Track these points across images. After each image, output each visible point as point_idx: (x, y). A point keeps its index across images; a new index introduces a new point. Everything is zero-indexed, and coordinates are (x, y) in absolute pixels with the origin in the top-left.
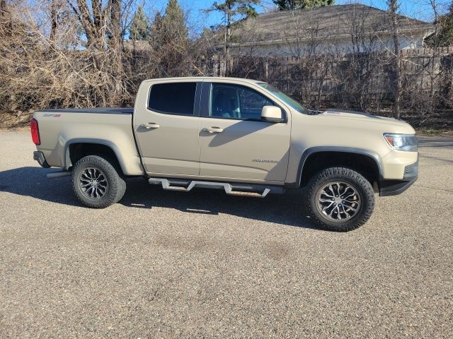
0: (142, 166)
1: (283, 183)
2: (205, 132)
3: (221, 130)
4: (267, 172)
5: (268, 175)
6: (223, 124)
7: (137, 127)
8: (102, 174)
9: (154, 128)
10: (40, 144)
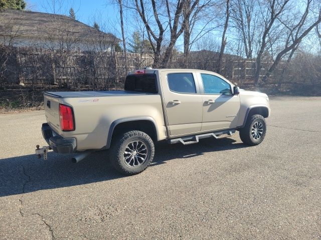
0: (167, 132)
1: (235, 127)
2: (206, 103)
3: (214, 102)
4: (231, 122)
5: (231, 124)
6: (214, 97)
7: (166, 104)
8: (143, 144)
9: (178, 104)
10: (74, 129)
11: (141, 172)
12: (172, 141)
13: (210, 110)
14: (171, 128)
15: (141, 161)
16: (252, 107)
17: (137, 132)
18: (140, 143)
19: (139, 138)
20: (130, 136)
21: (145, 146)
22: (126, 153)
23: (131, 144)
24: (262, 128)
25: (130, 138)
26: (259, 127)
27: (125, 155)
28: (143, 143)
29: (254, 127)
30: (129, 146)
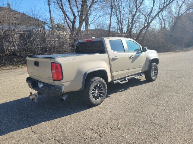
0: (112, 77)
2: (130, 58)
3: (134, 56)
4: (141, 69)
6: (134, 54)
7: (111, 59)
9: (117, 59)
10: (62, 79)
11: (101, 103)
12: (114, 82)
13: (132, 62)
14: (114, 74)
15: (100, 96)
16: (151, 59)
17: (98, 78)
18: (100, 85)
19: (99, 81)
20: (95, 80)
21: (102, 86)
22: (93, 92)
23: (95, 86)
24: (156, 71)
25: (95, 82)
26: (155, 70)
27: (92, 93)
28: (101, 85)
29: (153, 70)
30: (94, 87)
